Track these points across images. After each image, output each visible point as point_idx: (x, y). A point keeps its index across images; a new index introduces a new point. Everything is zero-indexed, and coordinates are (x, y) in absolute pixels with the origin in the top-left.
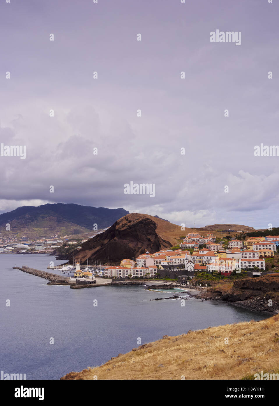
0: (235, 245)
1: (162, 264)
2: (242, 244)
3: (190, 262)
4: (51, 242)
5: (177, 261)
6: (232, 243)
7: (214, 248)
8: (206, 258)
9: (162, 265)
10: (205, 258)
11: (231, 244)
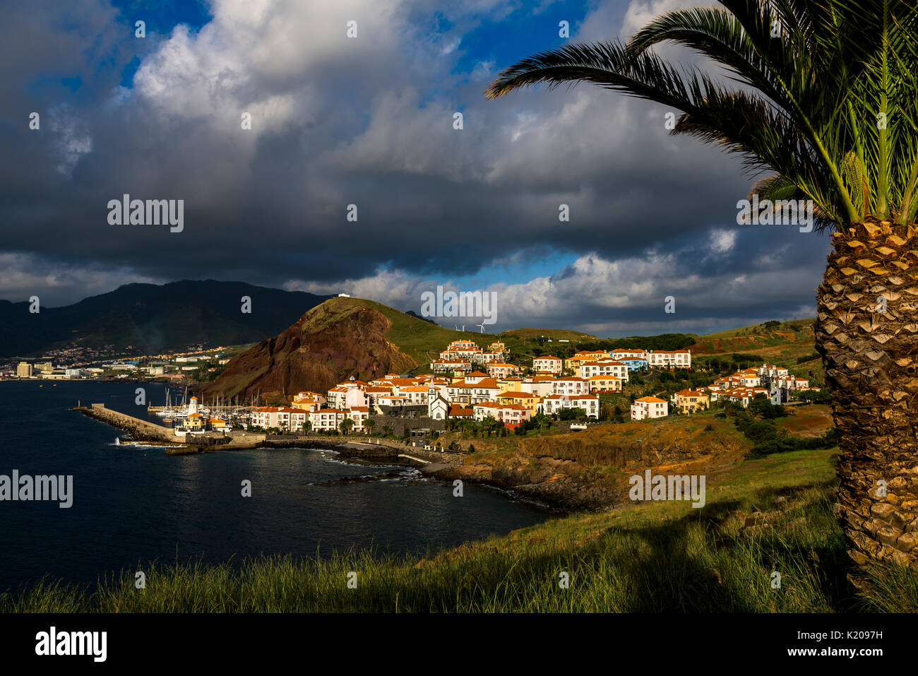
0: (546, 367)
1: (381, 403)
2: (561, 364)
3: (439, 400)
4: (186, 359)
5: (414, 398)
6: (540, 362)
7: (501, 373)
8: (478, 391)
9: (380, 406)
10: (475, 393)
11: (537, 365)
